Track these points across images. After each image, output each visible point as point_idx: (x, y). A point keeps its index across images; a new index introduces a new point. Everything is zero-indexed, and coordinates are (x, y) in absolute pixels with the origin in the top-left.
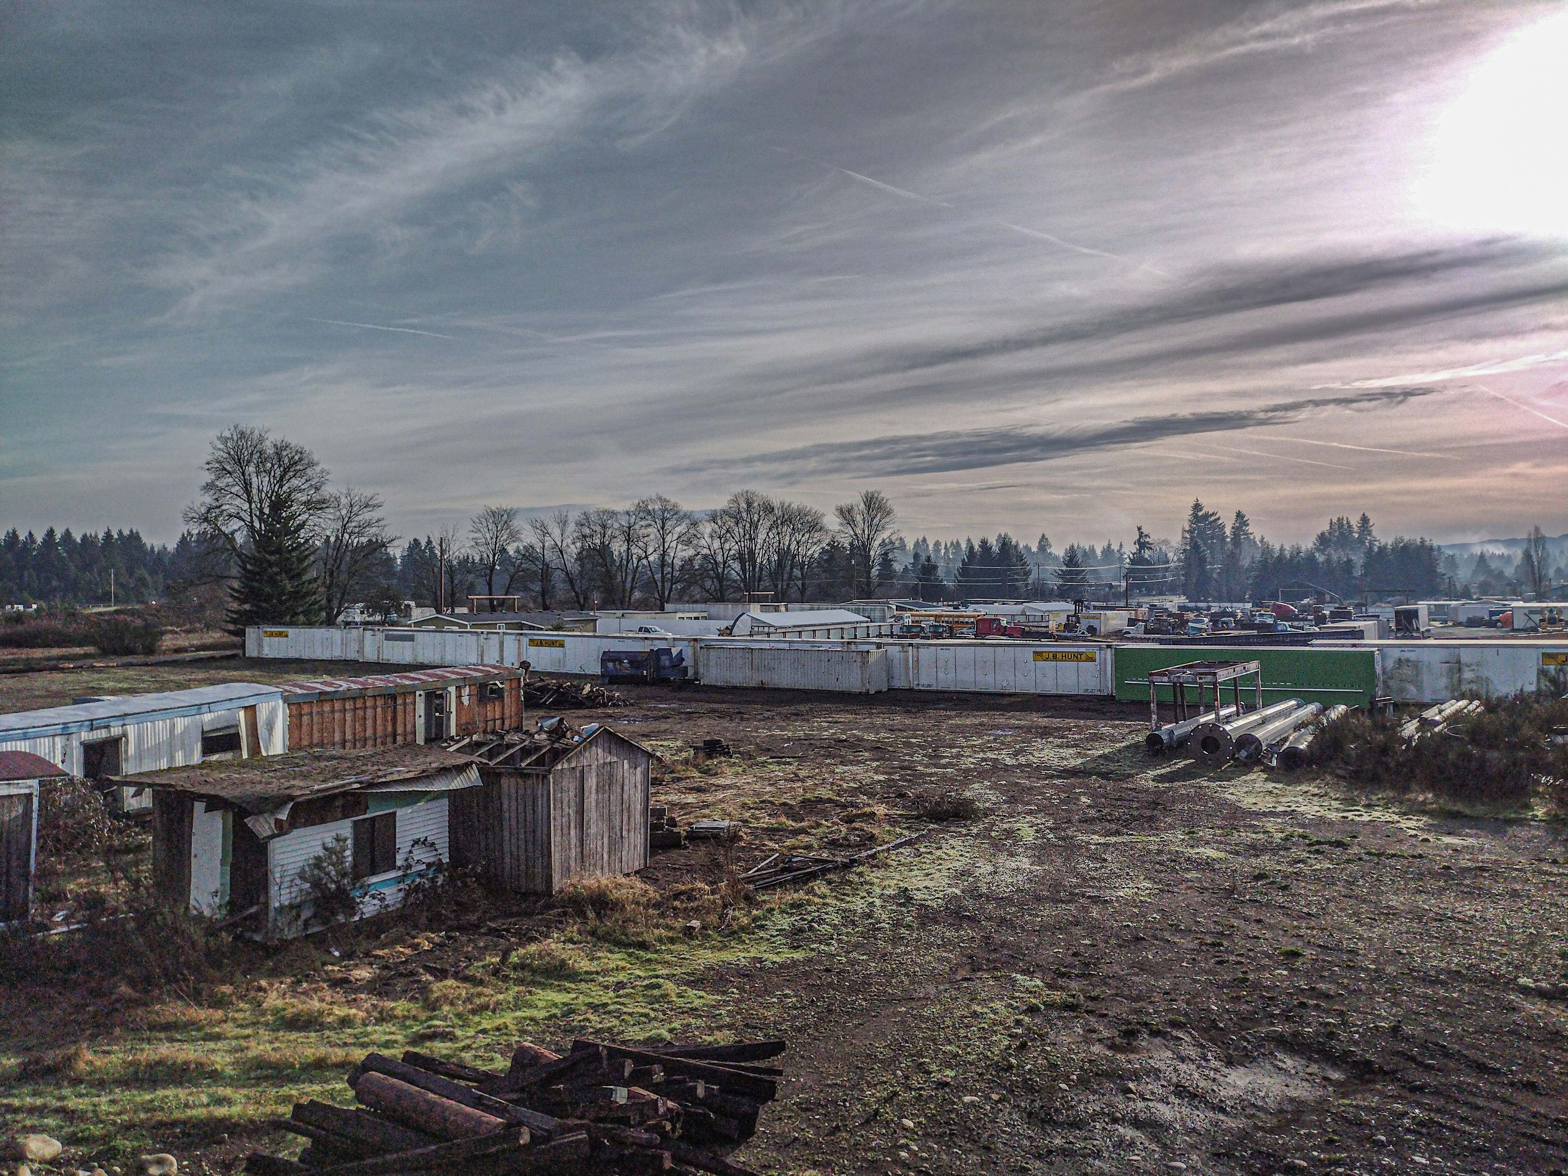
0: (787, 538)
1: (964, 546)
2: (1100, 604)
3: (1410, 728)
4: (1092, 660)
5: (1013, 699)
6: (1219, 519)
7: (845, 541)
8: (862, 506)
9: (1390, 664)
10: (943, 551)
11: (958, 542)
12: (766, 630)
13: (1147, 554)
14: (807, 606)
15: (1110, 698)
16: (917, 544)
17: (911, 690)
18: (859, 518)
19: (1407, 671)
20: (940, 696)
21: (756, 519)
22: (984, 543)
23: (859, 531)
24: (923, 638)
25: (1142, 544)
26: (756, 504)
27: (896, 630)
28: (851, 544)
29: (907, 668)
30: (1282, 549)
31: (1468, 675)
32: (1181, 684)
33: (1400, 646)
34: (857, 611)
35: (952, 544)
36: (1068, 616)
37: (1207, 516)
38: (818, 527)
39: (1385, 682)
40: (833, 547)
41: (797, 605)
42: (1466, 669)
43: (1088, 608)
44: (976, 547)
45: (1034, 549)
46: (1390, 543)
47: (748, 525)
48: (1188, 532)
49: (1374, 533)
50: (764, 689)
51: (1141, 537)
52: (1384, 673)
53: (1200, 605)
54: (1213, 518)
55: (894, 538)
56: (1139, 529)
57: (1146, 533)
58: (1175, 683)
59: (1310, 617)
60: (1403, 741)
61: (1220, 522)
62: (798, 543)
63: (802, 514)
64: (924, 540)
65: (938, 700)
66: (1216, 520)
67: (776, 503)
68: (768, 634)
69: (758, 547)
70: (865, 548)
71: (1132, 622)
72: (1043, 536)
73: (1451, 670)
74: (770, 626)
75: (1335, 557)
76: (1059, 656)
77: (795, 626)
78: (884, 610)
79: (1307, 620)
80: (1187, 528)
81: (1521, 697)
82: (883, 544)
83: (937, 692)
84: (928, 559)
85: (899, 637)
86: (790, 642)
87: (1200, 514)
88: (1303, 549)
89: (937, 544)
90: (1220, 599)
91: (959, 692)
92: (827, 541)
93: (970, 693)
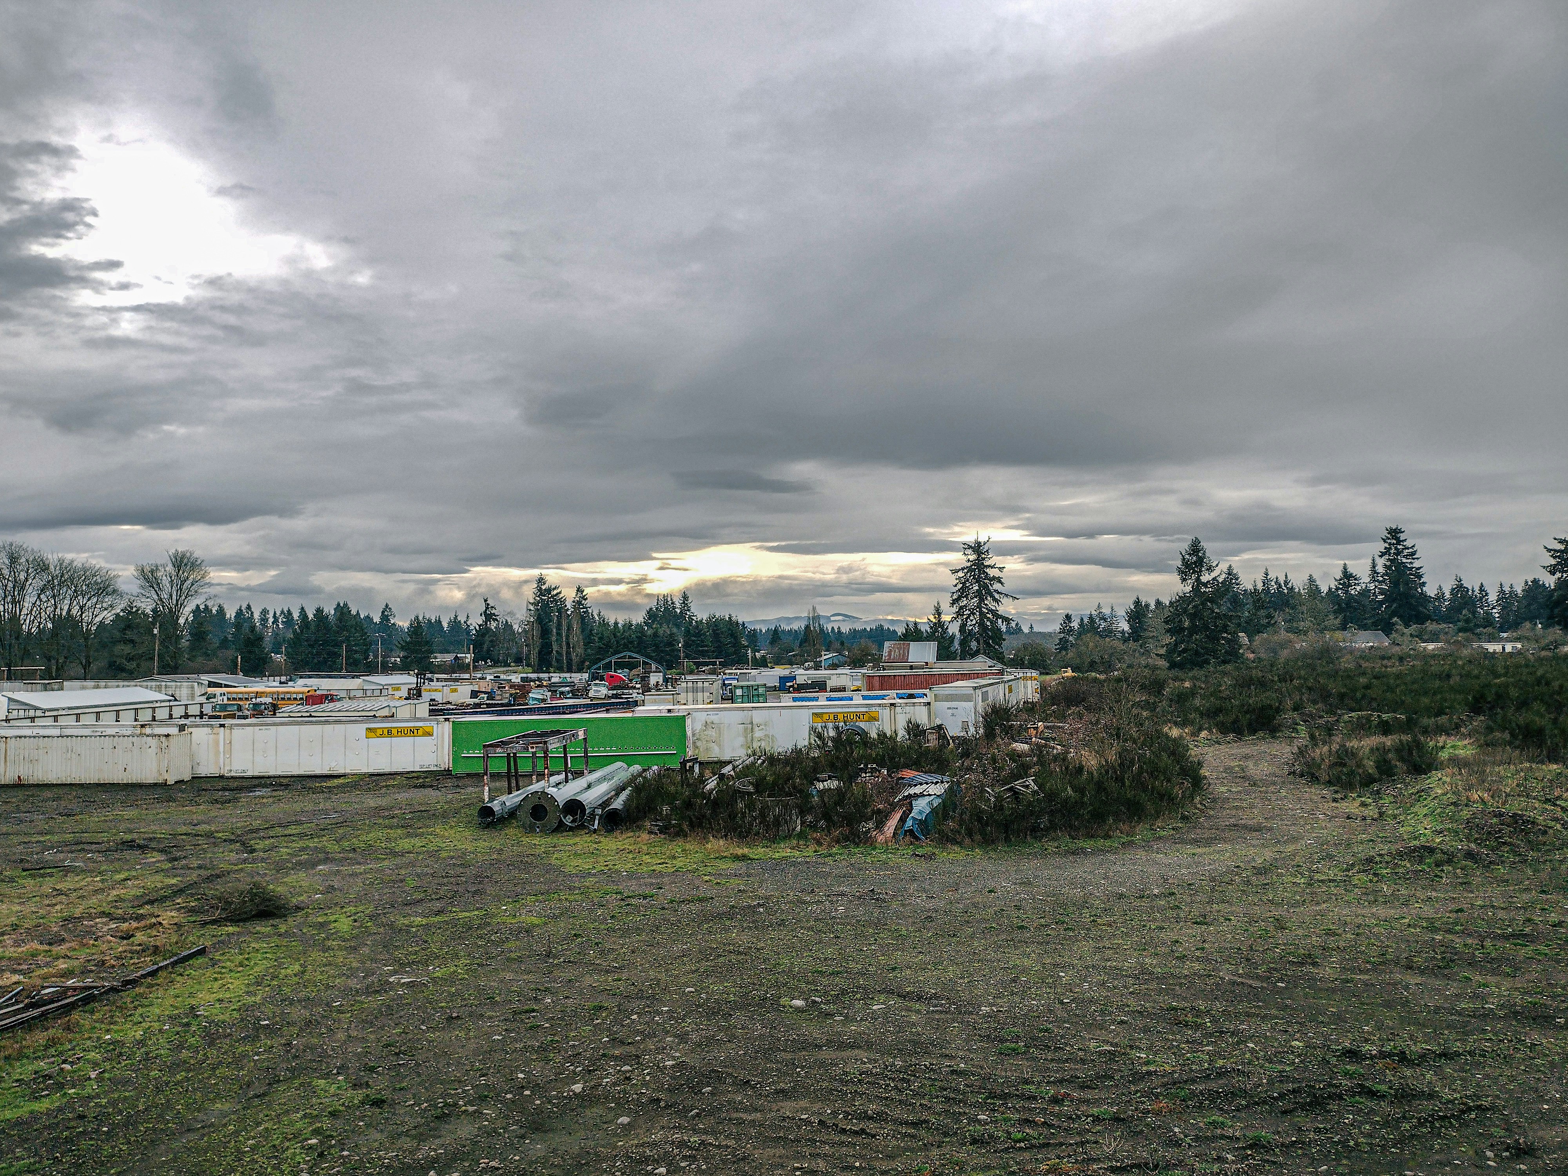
0: (67, 602)
1: (296, 615)
2: (445, 676)
3: (712, 784)
4: (430, 734)
5: (341, 781)
6: (560, 593)
7: (147, 606)
8: (170, 568)
9: (699, 727)
10: (271, 620)
11: (289, 611)
12: (32, 713)
13: (493, 625)
14: (90, 683)
15: (447, 773)
16: (239, 613)
17: (222, 777)
18: (166, 582)
19: (712, 733)
20: (257, 782)
21: (22, 576)
22: (319, 611)
23: (165, 596)
24: (240, 717)
25: (489, 616)
26: (23, 560)
27: (207, 709)
28: (154, 611)
29: (217, 752)
30: (616, 623)
31: (758, 734)
32: (515, 754)
33: (706, 710)
34: (159, 689)
35: (282, 612)
36: (410, 689)
37: (549, 590)
38: (110, 589)
39: (694, 743)
40: (130, 613)
41: (77, 683)
42: (756, 729)
43: (431, 680)
44: (311, 616)
45: (377, 619)
46: (705, 618)
47: (10, 585)
48: (532, 604)
49: (692, 610)
50: (23, 785)
51: (487, 608)
52: (694, 735)
53: (542, 675)
54: (555, 592)
55: (210, 604)
56: (486, 601)
57: (492, 604)
58: (508, 754)
59: (638, 686)
60: (704, 796)
61: (561, 595)
62: (81, 608)
63: (87, 573)
64: (249, 607)
65: (255, 786)
66: (557, 594)
67: (52, 558)
68: (33, 719)
69: (24, 611)
70: (174, 615)
71: (474, 694)
72: (387, 606)
73: (746, 729)
74: (36, 709)
75: (661, 631)
76: (394, 731)
77: (70, 708)
78: (193, 687)
79: (635, 688)
80: (532, 601)
81: (797, 752)
82: (197, 611)
83: (253, 778)
84: (253, 628)
85: (211, 717)
86: (61, 727)
87: (543, 587)
88: (634, 622)
89: (264, 612)
90: (560, 669)
91: (280, 777)
92: (122, 606)
93: (292, 777)
